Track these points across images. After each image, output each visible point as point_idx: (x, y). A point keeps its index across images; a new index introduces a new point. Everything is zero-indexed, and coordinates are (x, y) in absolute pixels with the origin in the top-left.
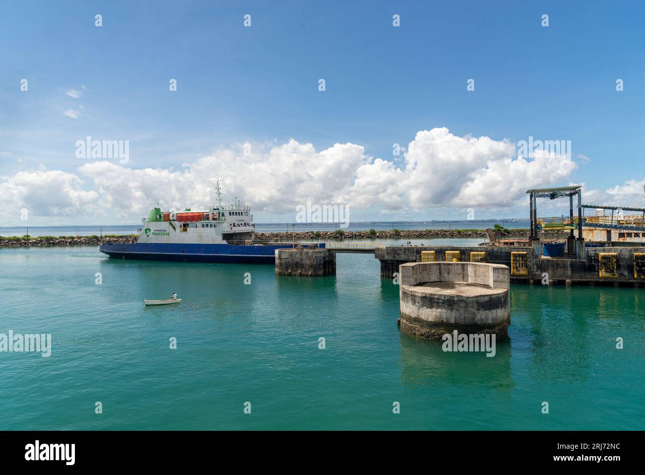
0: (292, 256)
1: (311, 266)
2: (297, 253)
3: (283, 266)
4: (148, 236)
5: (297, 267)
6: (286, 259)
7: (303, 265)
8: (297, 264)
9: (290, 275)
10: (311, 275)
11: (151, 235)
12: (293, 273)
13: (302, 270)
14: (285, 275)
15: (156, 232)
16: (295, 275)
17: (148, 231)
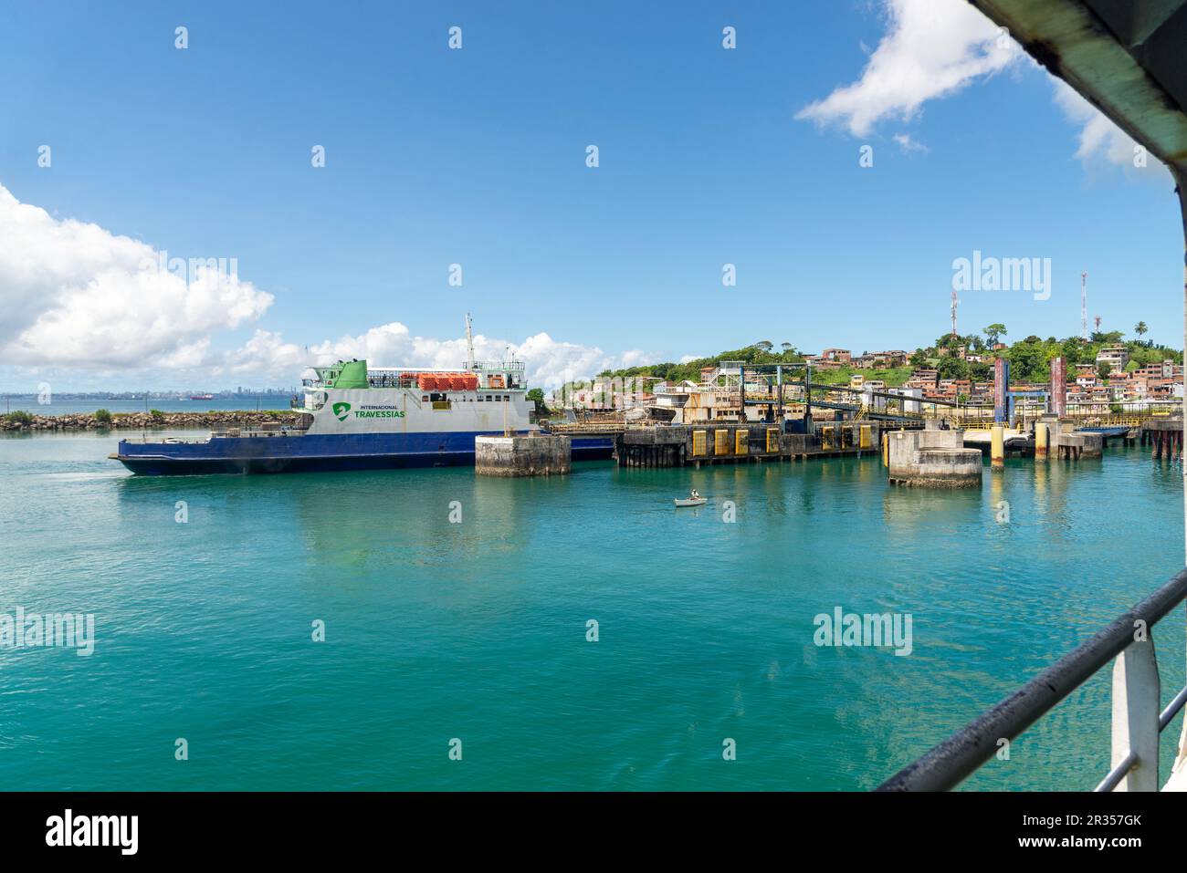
0: (535, 445)
1: (563, 459)
2: (543, 441)
3: (520, 462)
4: (342, 419)
5: (543, 462)
6: (526, 450)
7: (552, 458)
8: (543, 457)
9: (533, 475)
10: (564, 473)
11: (351, 416)
12: (537, 473)
13: (550, 466)
14: (524, 476)
15: (366, 411)
16: (540, 475)
17: (342, 408)
